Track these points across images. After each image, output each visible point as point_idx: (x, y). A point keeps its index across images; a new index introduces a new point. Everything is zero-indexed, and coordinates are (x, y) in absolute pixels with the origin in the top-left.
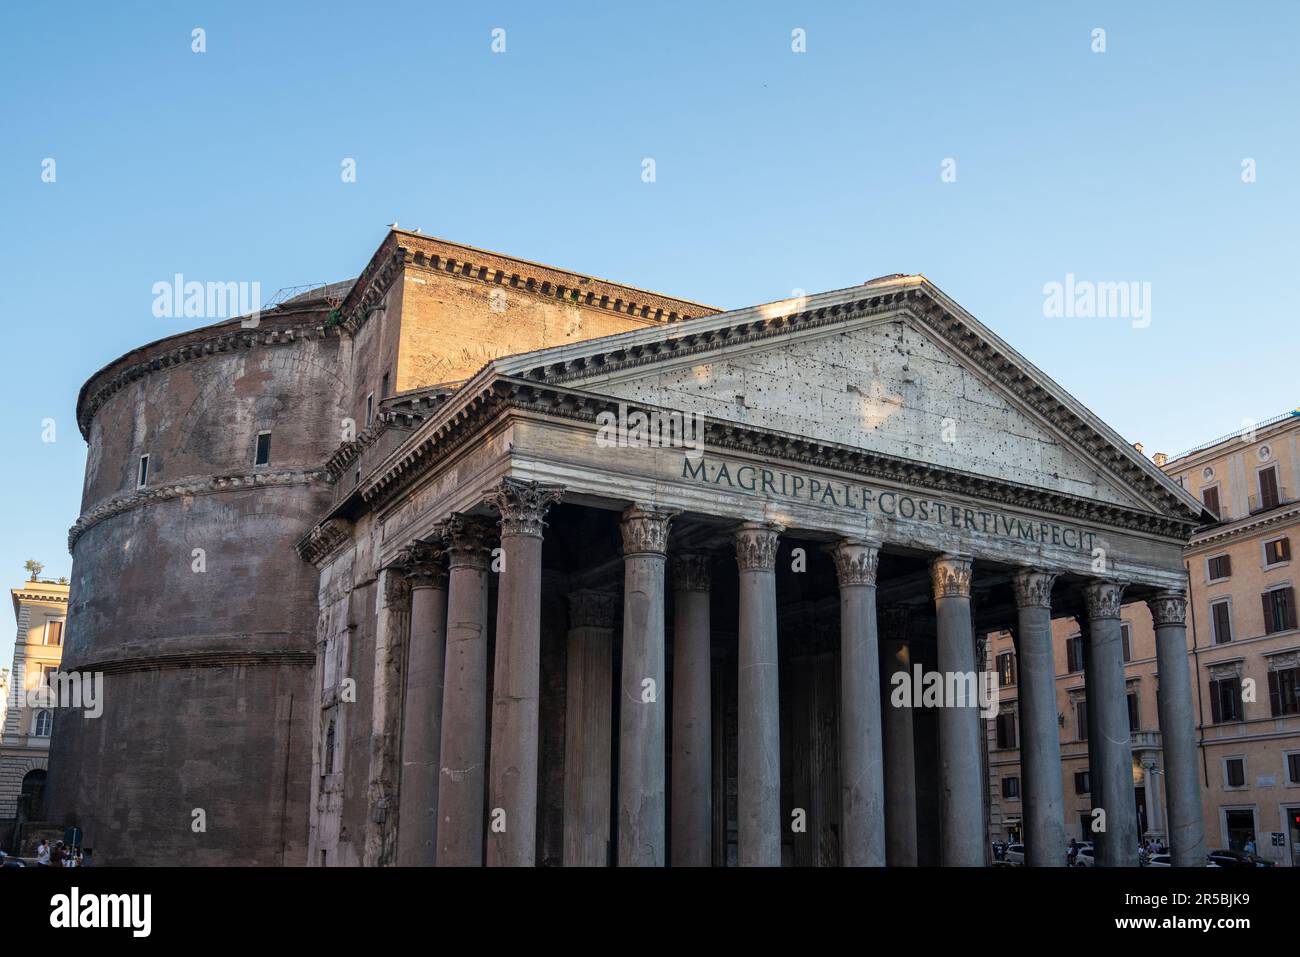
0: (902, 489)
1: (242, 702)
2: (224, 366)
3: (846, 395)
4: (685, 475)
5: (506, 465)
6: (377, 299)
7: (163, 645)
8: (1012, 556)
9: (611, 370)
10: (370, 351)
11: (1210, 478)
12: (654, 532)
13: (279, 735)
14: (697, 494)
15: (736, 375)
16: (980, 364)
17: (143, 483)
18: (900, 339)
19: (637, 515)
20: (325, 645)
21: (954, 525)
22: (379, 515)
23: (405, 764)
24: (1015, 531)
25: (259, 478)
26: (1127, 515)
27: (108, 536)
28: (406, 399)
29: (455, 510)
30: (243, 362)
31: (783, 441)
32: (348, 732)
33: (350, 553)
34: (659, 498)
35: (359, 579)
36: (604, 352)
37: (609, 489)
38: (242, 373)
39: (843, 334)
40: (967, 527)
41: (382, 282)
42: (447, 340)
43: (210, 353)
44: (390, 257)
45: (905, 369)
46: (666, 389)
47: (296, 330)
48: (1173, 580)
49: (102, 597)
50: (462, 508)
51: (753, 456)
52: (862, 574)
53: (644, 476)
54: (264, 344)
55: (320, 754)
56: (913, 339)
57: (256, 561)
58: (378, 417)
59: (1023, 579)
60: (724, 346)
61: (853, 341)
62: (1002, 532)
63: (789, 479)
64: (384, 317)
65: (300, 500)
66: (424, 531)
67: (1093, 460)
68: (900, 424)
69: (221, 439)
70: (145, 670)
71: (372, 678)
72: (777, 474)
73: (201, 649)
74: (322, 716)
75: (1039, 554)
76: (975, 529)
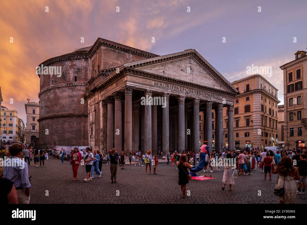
0: (189, 88)
1: (75, 123)
2: (67, 63)
3: (181, 71)
4: (155, 85)
5: (126, 83)
6: (96, 51)
7: (60, 114)
8: (206, 99)
9: (143, 66)
10: (95, 61)
11: (237, 86)
12: (150, 95)
13: (82, 129)
14: (157, 88)
15: (163, 67)
16: (203, 66)
17: (53, 85)
18: (190, 61)
19: (147, 92)
20: (90, 114)
21: (197, 94)
22: (100, 91)
23: (108, 133)
24: (207, 95)
25: (75, 84)
26: (226, 93)
27: (47, 94)
28: (103, 70)
29: (116, 90)
30: (70, 62)
31: (171, 79)
32: (95, 128)
33: (94, 98)
34: (151, 89)
35: (96, 102)
36: (142, 63)
37: (142, 87)
38: (70, 64)
39: (181, 60)
40: (199, 94)
41: (97, 48)
42: (110, 59)
43: (64, 60)
44: (98, 43)
45: (191, 66)
46: (152, 70)
47: (80, 57)
48: (232, 103)
49: (47, 105)
50: (117, 90)
51: (166, 82)
52: (182, 102)
53: (148, 85)
54: (74, 59)
55: (90, 132)
56: (192, 61)
57: (76, 99)
58: (98, 74)
59: (208, 103)
60: (161, 62)
61: (182, 61)
62: (205, 95)
63: (171, 86)
64: (97, 55)
65: (83, 88)
66: (109, 94)
67: (221, 83)
68: (189, 76)
69: (67, 77)
70: (57, 118)
71: (100, 119)
72: (169, 85)
73: (67, 114)
74: (90, 125)
75: (211, 99)
76: (201, 95)
